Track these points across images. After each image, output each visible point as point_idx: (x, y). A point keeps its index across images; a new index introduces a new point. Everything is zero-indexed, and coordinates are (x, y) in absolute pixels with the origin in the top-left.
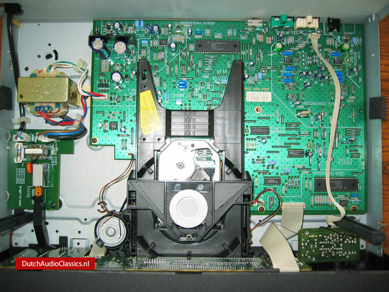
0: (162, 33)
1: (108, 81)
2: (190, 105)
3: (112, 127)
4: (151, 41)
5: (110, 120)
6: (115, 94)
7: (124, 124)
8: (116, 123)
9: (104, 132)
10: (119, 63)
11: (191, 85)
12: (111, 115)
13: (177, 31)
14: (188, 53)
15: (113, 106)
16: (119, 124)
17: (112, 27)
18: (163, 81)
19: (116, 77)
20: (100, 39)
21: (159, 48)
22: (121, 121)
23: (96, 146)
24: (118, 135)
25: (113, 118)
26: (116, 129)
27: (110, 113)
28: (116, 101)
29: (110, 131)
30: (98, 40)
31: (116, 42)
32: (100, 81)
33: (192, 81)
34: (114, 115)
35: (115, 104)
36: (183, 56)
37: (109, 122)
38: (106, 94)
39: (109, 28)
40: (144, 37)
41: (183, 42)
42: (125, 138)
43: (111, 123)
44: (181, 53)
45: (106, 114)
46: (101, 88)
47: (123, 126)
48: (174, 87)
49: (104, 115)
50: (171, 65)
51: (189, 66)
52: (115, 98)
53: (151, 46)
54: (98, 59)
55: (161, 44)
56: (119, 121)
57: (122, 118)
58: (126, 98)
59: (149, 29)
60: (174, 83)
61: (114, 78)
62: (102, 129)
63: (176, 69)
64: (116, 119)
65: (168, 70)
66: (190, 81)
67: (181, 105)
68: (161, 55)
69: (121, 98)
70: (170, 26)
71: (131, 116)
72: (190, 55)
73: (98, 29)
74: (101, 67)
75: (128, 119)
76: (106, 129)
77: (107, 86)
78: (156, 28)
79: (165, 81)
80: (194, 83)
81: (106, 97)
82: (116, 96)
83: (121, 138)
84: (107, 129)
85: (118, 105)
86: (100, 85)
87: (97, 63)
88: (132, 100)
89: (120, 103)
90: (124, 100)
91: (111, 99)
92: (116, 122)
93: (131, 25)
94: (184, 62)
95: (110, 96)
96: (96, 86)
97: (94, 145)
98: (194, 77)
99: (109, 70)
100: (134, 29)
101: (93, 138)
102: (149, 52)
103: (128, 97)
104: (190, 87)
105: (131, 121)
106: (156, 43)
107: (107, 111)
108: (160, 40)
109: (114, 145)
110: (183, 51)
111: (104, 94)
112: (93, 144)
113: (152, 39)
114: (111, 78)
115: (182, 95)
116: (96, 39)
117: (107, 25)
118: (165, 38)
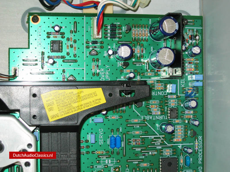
0: (187, 112)
1: (119, 38)
2: (88, 153)
3: (55, 45)
4: (175, 96)
5: (64, 41)
6: (102, 47)
7: (59, 61)
8: (60, 50)
9: (48, 33)
10: (144, 52)
11: (115, 153)
12: (72, 43)
13: (189, 132)
14: (160, 147)
15: (85, 45)
16: (59, 54)
17: (194, 41)
18: (121, 114)
19: (124, 52)
20: (177, 29)
21: (166, 108)
22: (63, 57)
23: (28, 22)
24: (43, 53)
25: (68, 46)
26: (53, 51)
27: (75, 41)
28: (91, 49)
29: (49, 41)
30: (176, 26)
31: (173, 50)
32: (120, 26)
33: (121, 155)
34: (72, 46)
35: (88, 47)
36: (155, 141)
37: (62, 40)
38: (100, 36)
39: (192, 37)
40: (180, 85)
41: (175, 140)
42: (40, 64)
43: (60, 43)
44: (159, 138)
45: (73, 35)
46: (109, 27)
47: (56, 60)
48: (112, 131)
49: (71, 32)
50: (143, 125)
51: (142, 150)
52: (95, 47)
53: (169, 96)
54: (150, 23)
55: (172, 110)
56: (64, 53)
57: (67, 58)
58: (96, 63)
59: (192, 93)
60: (118, 130)
61: (123, 48)
62: (52, 30)
63: (137, 133)
64: (65, 50)
65: (136, 121)
66: (121, 152)
67: (87, 141)
68: (155, 110)
69: (96, 57)
70: (197, 123)
71: (71, 70)
72: (157, 150)
73: (190, 22)
74: (138, 27)
75: (66, 66)
76: (51, 36)
77: (113, 36)
78: (193, 104)
79: (121, 117)
80: (119, 157)
81: (97, 37)
82: (98, 49)
83: (39, 57)
84: (52, 38)
85: (86, 52)
86: (114, 27)
87: (144, 21)
88: (93, 71)
89: (88, 55)
90: (94, 60)
91: (95, 42)
92: (62, 49)
93: (196, 68)
94: (147, 143)
95: (99, 41)
96: (112, 20)
97: (29, 19)
98: (127, 157)
99: (135, 40)
100: (191, 73)
101: (39, 17)
102: (160, 93)
103: (98, 66)
104: (113, 153)
105: (64, 71)
106: (173, 103)
107: (77, 36)
108: (177, 109)
109: (29, 48)
110: (162, 141)
111: (100, 33)
112: (31, 17)
113: (178, 97)
114: (123, 45)
115: (101, 142)
116: (177, 24)
117: (196, 35)
118: (180, 114)
